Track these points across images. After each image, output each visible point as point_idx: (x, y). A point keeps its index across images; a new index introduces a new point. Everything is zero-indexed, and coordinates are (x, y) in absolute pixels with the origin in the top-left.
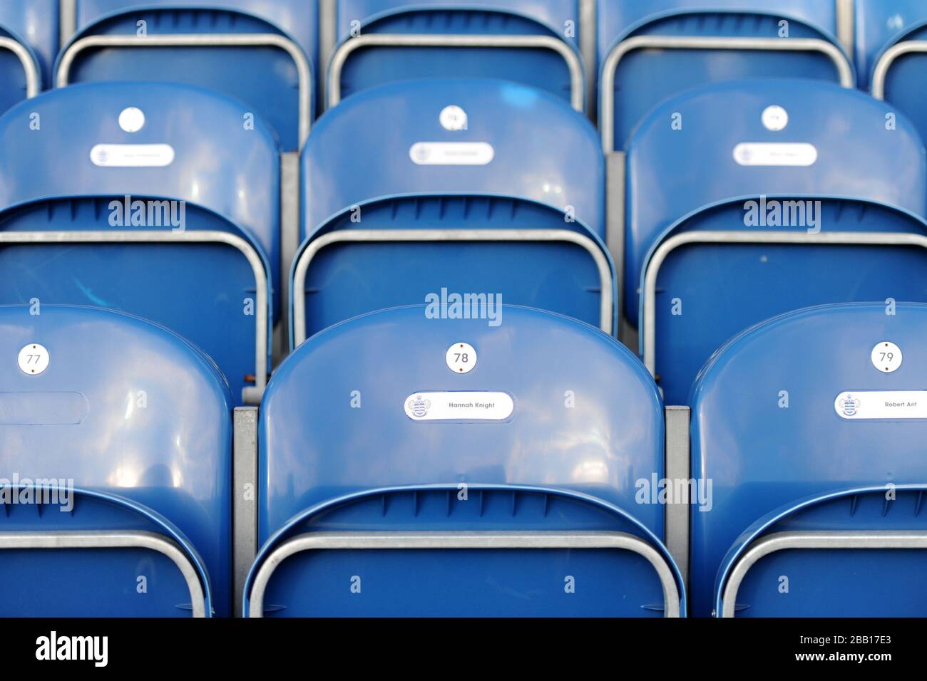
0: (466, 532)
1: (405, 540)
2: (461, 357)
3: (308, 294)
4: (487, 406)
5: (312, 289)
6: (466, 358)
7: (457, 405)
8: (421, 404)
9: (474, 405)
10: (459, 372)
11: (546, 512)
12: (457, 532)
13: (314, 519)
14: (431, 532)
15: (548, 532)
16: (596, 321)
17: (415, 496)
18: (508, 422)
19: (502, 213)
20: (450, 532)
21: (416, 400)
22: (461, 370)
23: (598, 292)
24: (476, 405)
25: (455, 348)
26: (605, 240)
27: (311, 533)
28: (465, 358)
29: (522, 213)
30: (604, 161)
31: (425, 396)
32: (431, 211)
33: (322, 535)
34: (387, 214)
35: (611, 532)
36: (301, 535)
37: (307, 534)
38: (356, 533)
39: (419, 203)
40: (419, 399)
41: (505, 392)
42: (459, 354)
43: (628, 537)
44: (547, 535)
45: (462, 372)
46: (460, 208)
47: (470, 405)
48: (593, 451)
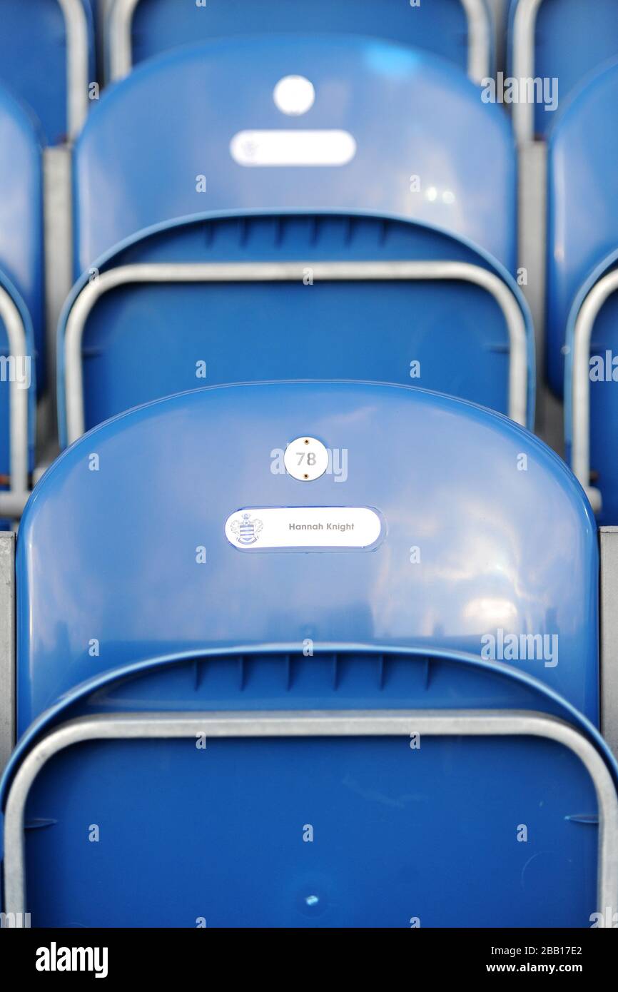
0: (315, 712)
1: (226, 725)
2: (306, 458)
3: (89, 358)
4: (344, 528)
5: (91, 349)
6: (313, 459)
7: (300, 527)
8: (249, 526)
9: (325, 527)
10: (303, 479)
11: (428, 683)
12: (301, 713)
13: (96, 694)
14: (263, 713)
15: (431, 712)
16: (502, 405)
17: (241, 661)
18: (374, 550)
19: (366, 238)
20: (289, 713)
21: (241, 520)
22: (306, 476)
23: (505, 353)
24: (328, 526)
25: (298, 445)
26: (515, 276)
27: (92, 716)
28: (310, 459)
29: (396, 239)
30: (515, 155)
31: (254, 514)
32: (263, 236)
33: (107, 719)
34: (199, 240)
35: (521, 711)
36: (79, 719)
37: (87, 717)
38: (157, 715)
39: (247, 224)
40: (246, 518)
41: (369, 507)
42: (303, 454)
43: (546, 718)
44: (429, 716)
45: (309, 479)
46: (304, 232)
47: (320, 526)
48: (495, 587)
